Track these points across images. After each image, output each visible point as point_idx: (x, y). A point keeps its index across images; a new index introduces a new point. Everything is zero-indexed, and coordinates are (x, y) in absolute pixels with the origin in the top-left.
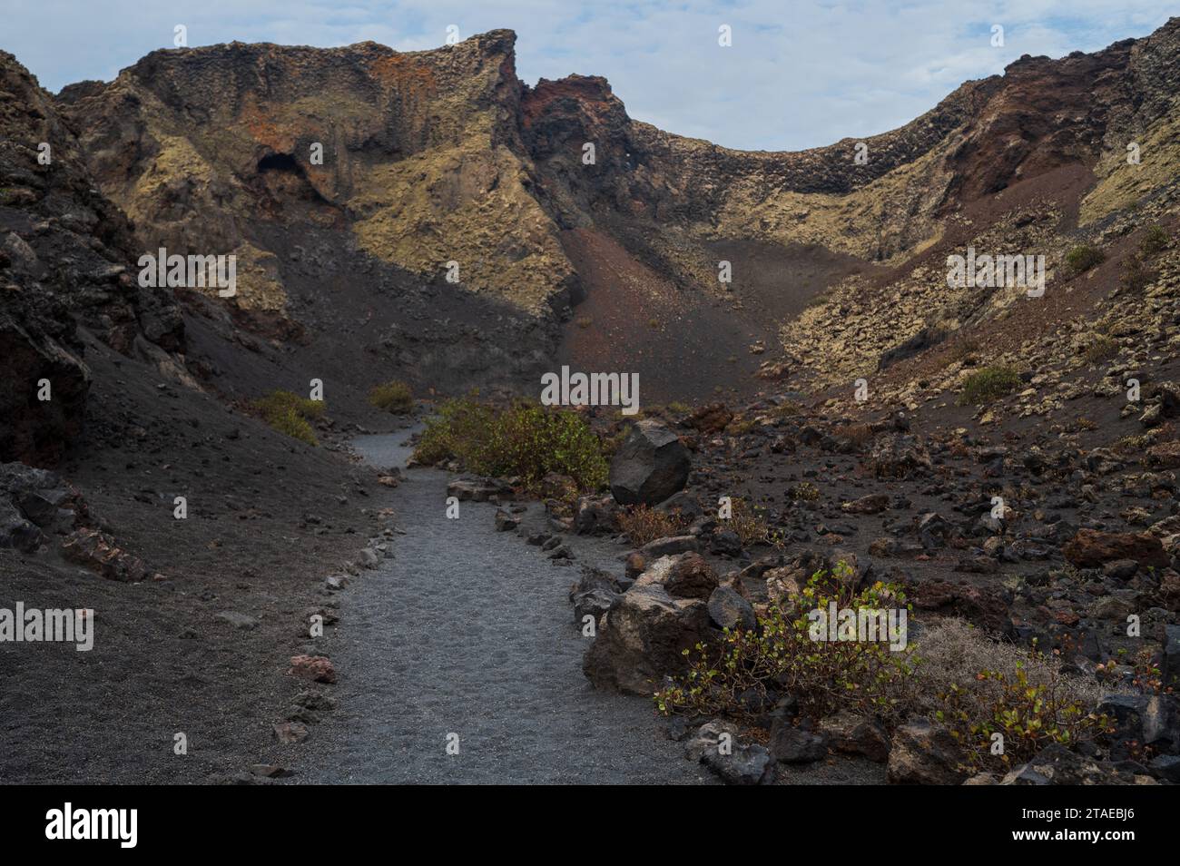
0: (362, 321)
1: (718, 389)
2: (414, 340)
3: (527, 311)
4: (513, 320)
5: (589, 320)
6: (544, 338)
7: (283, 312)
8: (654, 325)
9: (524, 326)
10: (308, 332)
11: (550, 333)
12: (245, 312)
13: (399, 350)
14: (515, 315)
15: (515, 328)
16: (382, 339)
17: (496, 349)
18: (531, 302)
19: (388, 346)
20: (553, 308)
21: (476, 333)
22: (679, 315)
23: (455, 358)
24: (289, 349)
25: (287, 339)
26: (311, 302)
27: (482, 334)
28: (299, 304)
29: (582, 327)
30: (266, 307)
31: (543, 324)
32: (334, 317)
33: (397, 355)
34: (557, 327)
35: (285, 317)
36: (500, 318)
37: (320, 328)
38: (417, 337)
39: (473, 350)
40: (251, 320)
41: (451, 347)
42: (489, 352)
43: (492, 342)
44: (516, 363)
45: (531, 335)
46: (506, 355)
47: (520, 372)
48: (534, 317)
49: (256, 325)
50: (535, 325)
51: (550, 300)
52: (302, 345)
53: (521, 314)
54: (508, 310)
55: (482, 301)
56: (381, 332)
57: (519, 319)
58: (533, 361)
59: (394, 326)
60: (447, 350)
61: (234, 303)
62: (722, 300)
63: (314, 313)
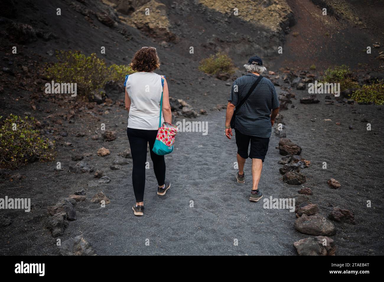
0: (200, 34)
1: (359, 64)
2: (222, 41)
3: (271, 29)
4: (265, 33)
5: (298, 33)
6: (278, 41)
7: (167, 29)
8: (327, 35)
9: (269, 36)
10: (178, 38)
11: (281, 39)
12: (152, 29)
13: (216, 46)
14: (265, 31)
15: (265, 37)
16: (208, 41)
17: (257, 46)
18: (273, 25)
19: (211, 44)
20: (282, 28)
21: (249, 39)
22: (338, 31)
23: (239, 49)
24: (170, 45)
25: (169, 41)
26: (179, 25)
27: (251, 39)
28: (174, 26)
29: (294, 36)
30: (160, 27)
31: (278, 35)
32: (189, 32)
33: (215, 48)
34: (283, 36)
35: (168, 31)
36: (259, 32)
37: (183, 36)
38: (223, 40)
39: (247, 46)
40: (154, 33)
41: (238, 45)
42: (254, 47)
43: (255, 43)
44: (266, 52)
45: (272, 40)
46: (262, 49)
47: (268, 56)
48: (274, 32)
49: (157, 35)
50: (274, 35)
51: (281, 24)
52: (175, 44)
53: (268, 31)
54: (262, 29)
55: (251, 25)
56: (208, 38)
57: (267, 32)
58: (273, 51)
59: (213, 35)
60: (236, 46)
61: (147, 25)
62: (357, 24)
63: (180, 30)
